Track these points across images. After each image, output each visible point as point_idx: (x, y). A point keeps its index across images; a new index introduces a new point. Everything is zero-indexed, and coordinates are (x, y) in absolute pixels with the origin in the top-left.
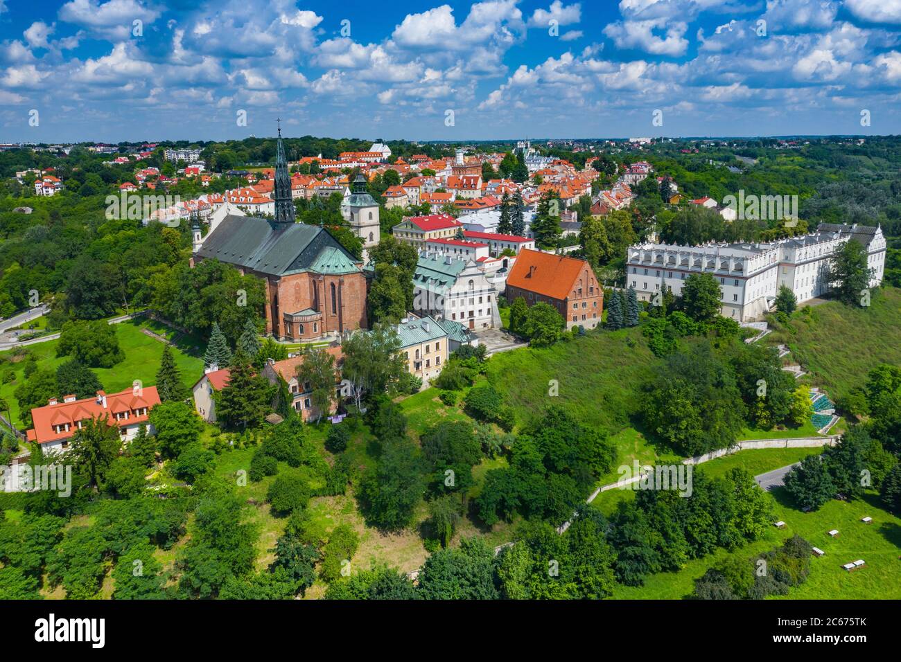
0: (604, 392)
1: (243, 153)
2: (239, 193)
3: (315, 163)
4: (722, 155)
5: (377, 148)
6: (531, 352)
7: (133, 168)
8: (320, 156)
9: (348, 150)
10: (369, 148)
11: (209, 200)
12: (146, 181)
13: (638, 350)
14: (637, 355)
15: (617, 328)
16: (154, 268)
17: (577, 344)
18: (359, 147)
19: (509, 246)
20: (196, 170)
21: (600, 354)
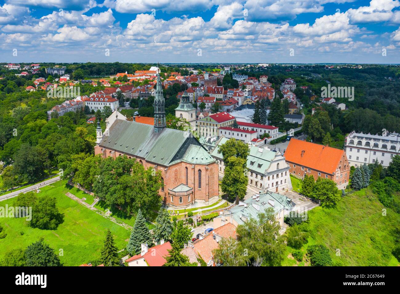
0: (370, 236)
1: (87, 70)
2: (100, 96)
3: (126, 76)
4: (305, 72)
5: (153, 69)
6: (323, 211)
7: (32, 78)
8: (126, 72)
9: (139, 69)
10: (148, 69)
11: (82, 99)
12: (39, 85)
13: (375, 203)
14: (375, 206)
15: (359, 189)
16: (76, 156)
17: (344, 202)
18: (144, 67)
19: (265, 131)
20: (65, 79)
21: (357, 208)
